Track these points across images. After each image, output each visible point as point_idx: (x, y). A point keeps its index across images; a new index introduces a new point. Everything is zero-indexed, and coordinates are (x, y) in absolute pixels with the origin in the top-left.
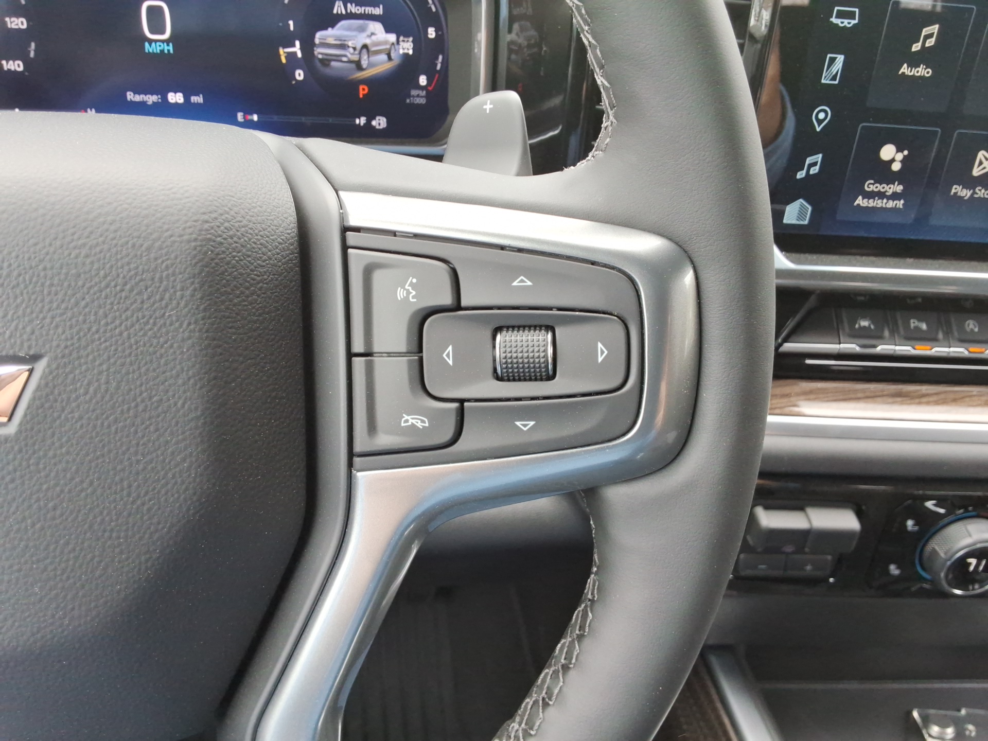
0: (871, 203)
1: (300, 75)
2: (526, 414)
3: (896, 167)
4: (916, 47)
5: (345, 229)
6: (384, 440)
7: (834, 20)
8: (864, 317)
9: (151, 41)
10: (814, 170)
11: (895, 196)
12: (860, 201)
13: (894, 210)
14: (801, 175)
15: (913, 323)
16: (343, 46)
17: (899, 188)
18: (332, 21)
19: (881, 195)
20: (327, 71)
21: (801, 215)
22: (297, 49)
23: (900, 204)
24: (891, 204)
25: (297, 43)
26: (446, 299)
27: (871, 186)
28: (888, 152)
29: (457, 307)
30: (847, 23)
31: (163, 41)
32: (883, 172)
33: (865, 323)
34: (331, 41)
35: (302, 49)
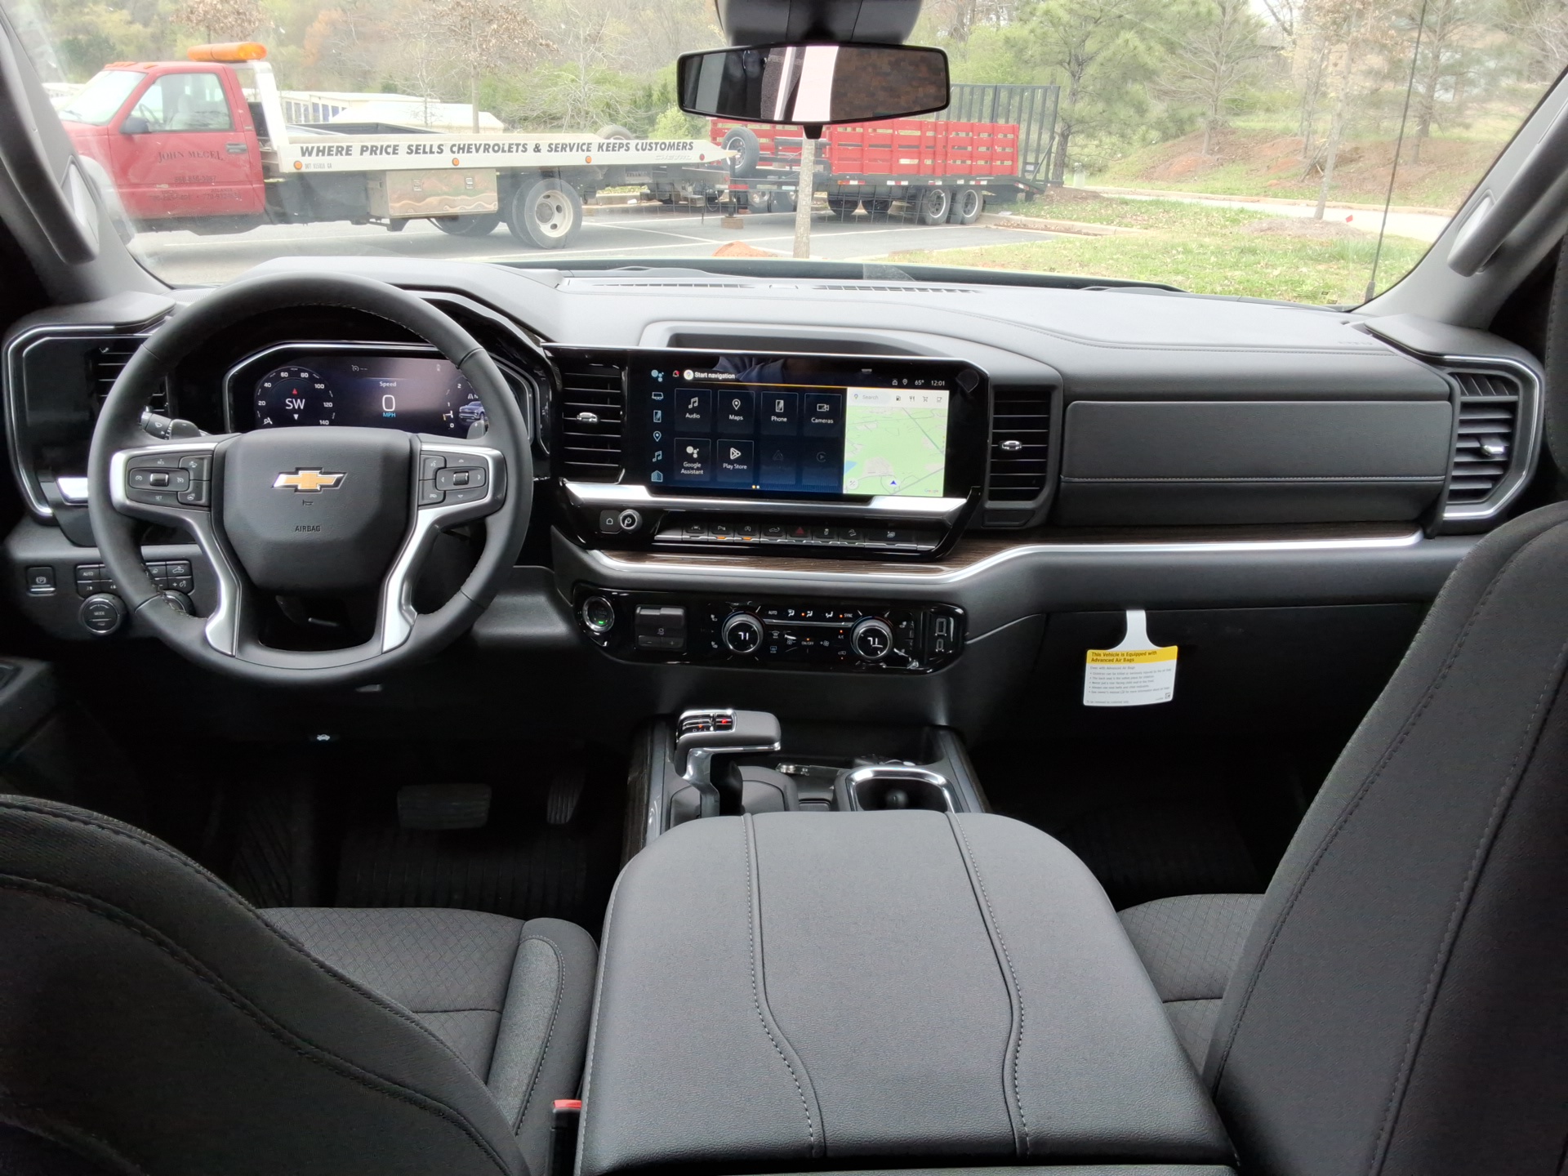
0: (688, 472)
1: (452, 425)
2: (460, 493)
3: (695, 456)
4: (690, 406)
5: (421, 450)
6: (426, 502)
7: (653, 397)
8: (696, 525)
9: (386, 412)
10: (660, 458)
11: (698, 469)
12: (683, 471)
13: (700, 475)
14: (654, 460)
15: (719, 527)
16: (473, 413)
17: (699, 465)
18: (468, 402)
19: (692, 469)
20: (463, 423)
21: (659, 478)
22: (451, 414)
23: (702, 472)
24: (697, 472)
25: (451, 412)
26: (443, 465)
27: (686, 464)
28: (690, 450)
29: (445, 467)
30: (658, 398)
31: (391, 412)
32: (690, 458)
33: (696, 527)
34: (467, 411)
35: (453, 414)
